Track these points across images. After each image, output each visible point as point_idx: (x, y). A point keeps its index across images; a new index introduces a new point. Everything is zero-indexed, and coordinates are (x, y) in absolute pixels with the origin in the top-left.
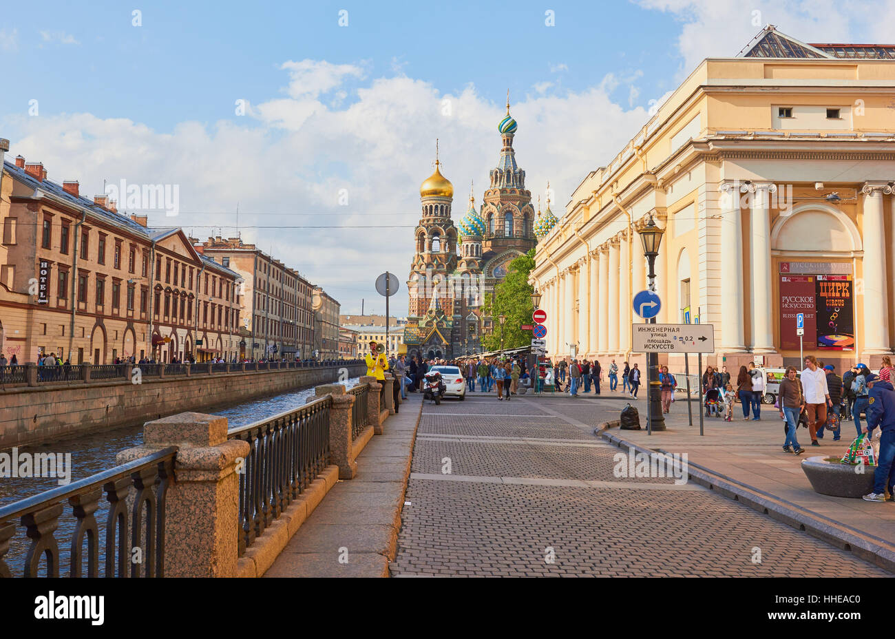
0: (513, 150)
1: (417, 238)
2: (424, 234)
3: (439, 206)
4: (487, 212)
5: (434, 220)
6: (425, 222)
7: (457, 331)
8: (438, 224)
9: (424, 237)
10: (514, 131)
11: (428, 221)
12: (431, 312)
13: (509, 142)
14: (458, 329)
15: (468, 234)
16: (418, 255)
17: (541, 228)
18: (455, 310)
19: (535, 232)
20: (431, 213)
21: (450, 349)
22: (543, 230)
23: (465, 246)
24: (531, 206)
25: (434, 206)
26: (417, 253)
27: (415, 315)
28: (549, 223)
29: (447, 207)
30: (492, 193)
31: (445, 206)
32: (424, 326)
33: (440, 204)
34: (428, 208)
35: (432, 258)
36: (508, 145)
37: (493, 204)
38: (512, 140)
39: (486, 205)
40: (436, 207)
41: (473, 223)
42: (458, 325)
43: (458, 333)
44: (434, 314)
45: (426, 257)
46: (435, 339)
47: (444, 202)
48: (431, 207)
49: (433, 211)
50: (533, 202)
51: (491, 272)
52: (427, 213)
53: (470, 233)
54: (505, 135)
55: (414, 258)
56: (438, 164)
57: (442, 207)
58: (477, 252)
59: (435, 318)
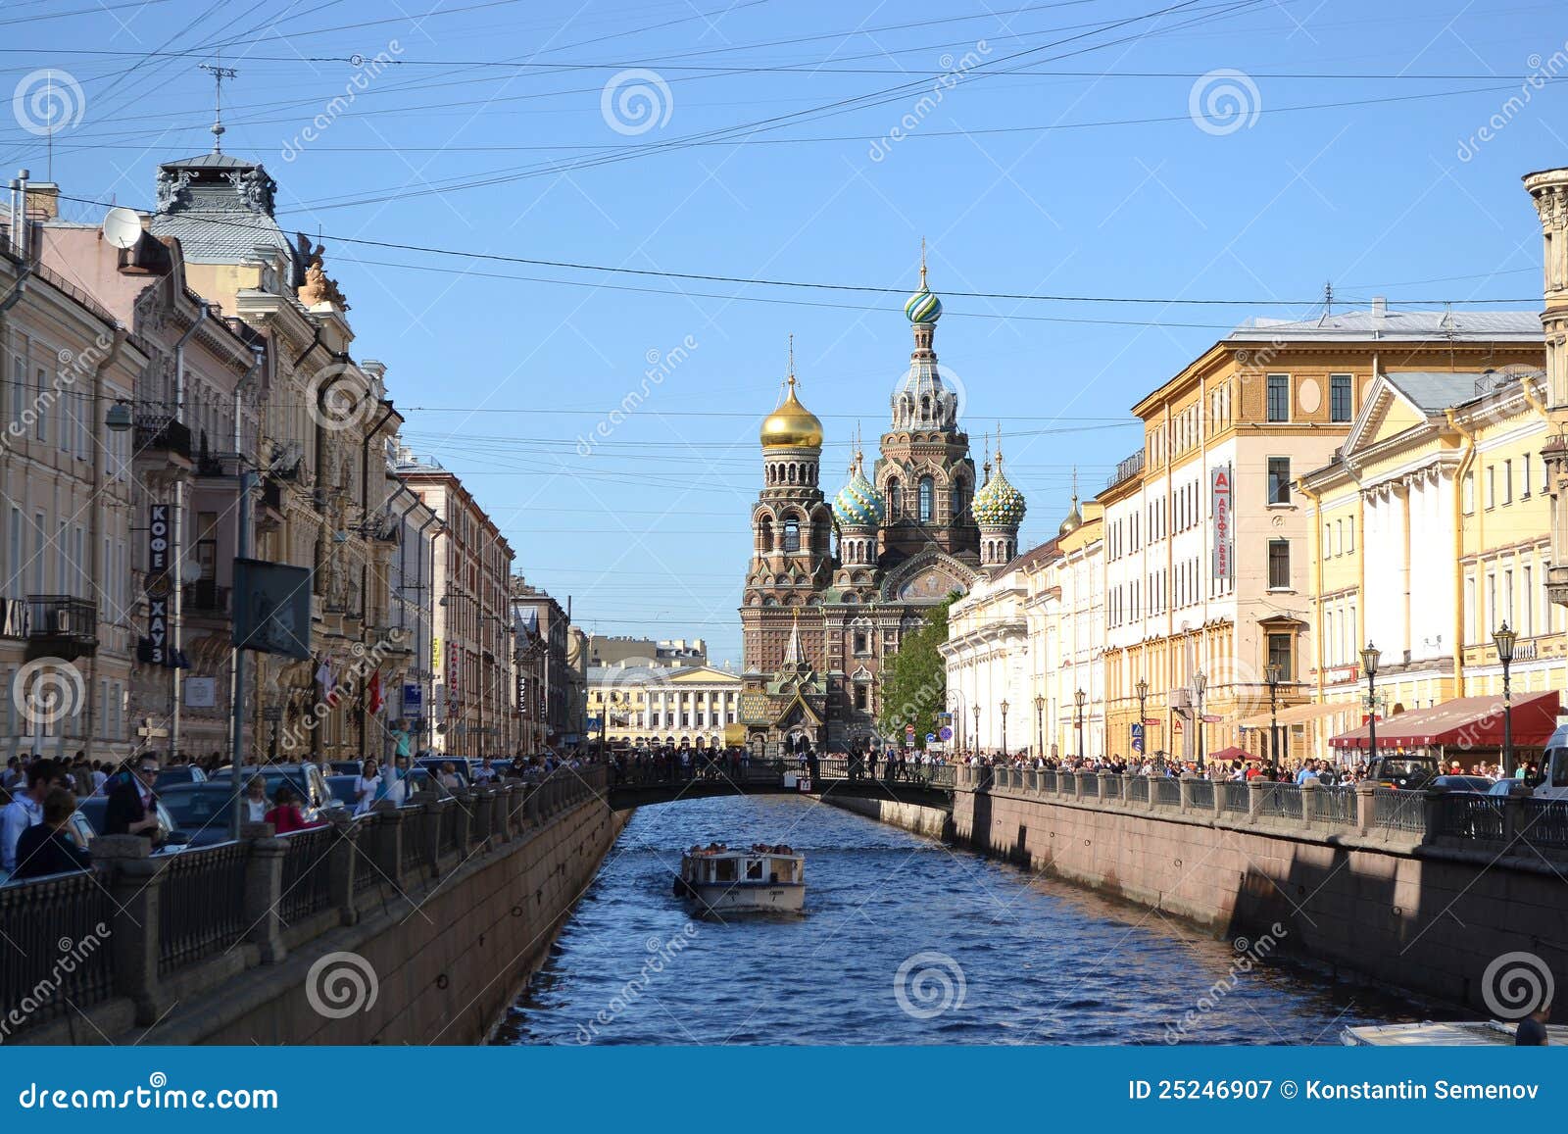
0: (933, 356)
1: (757, 525)
2: (768, 519)
3: (798, 466)
4: (886, 476)
5: (791, 492)
6: (771, 495)
7: (835, 699)
8: (796, 500)
9: (772, 524)
10: (936, 320)
11: (778, 493)
12: (789, 666)
13: (927, 339)
14: (838, 710)
15: (852, 522)
16: (760, 558)
18: (832, 647)
19: (975, 515)
20: (782, 478)
21: (825, 734)
22: (989, 513)
23: (847, 544)
24: (970, 462)
25: (787, 466)
26: (756, 554)
27: (754, 671)
28: (1000, 501)
29: (811, 467)
30: (896, 439)
31: (808, 465)
32: (776, 692)
33: (798, 461)
34: (777, 470)
35: (785, 564)
36: (924, 347)
37: (897, 461)
38: (931, 336)
39: (884, 462)
40: (792, 467)
41: (862, 502)
42: (837, 689)
43: (838, 703)
44: (794, 670)
45: (774, 562)
46: (798, 716)
47: (806, 457)
48: (782, 467)
49: (787, 475)
51: (896, 586)
52: (775, 479)
53: (857, 521)
54: (918, 326)
55: (751, 563)
56: (792, 383)
57: (803, 467)
58: (869, 556)
59: (796, 677)
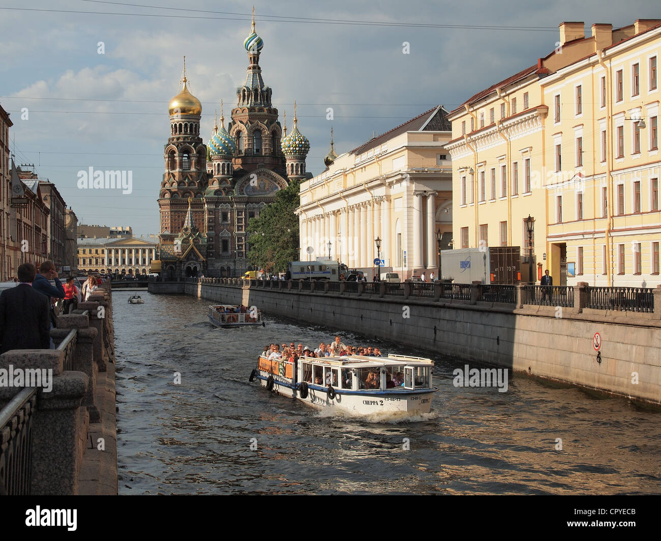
0: (259, 68)
1: (167, 156)
2: (173, 152)
3: (189, 124)
4: (236, 130)
5: (184, 138)
6: (175, 140)
7: (211, 247)
8: (188, 143)
9: (175, 155)
10: (260, 50)
11: (178, 139)
12: (186, 229)
13: (255, 60)
14: (212, 245)
15: (219, 153)
16: (169, 173)
17: (289, 147)
18: (209, 227)
19: (283, 150)
20: (180, 131)
21: (206, 265)
22: (291, 148)
23: (216, 165)
24: (279, 123)
25: (183, 124)
26: (167, 171)
27: (168, 232)
28: (297, 142)
29: (196, 125)
30: (241, 111)
31: (194, 125)
33: (189, 122)
34: (178, 126)
35: (183, 176)
36: (254, 63)
37: (241, 122)
38: (258, 58)
39: (234, 123)
40: (186, 125)
41: (224, 142)
42: (212, 241)
43: (212, 249)
44: (189, 231)
45: (177, 175)
46: (192, 255)
47: (194, 120)
48: (180, 125)
49: (183, 129)
50: (279, 119)
51: (242, 190)
52: (176, 132)
53: (222, 152)
54: (251, 53)
55: (164, 176)
56: (185, 81)
57: (191, 125)
58: (228, 171)
59: (190, 235)
